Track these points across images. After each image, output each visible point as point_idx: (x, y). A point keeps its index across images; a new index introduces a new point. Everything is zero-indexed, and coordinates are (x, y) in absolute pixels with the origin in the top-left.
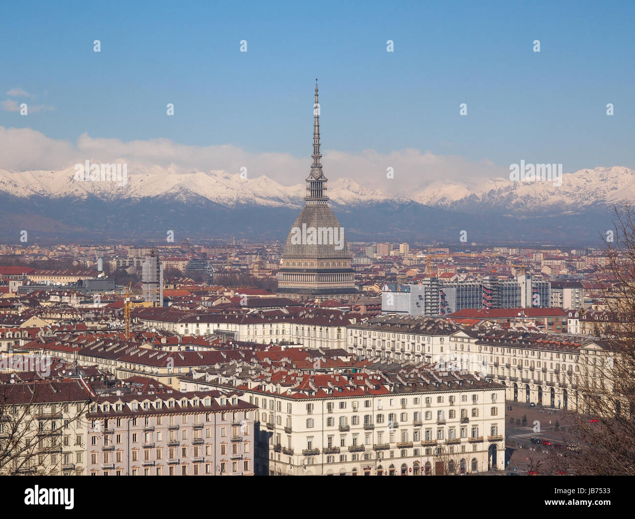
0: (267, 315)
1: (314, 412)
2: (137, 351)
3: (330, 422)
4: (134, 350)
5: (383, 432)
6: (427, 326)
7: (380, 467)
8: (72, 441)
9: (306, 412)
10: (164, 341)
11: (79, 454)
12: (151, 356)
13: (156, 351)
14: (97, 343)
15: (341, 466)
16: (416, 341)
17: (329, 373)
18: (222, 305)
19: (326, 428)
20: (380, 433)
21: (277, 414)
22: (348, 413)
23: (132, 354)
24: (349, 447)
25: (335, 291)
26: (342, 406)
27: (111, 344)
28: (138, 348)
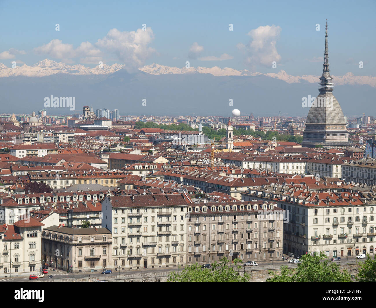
0: (295, 157)
1: (318, 214)
2: (218, 177)
3: (328, 220)
4: (216, 177)
5: (359, 227)
7: (357, 247)
8: (178, 228)
9: (314, 214)
10: (234, 171)
11: (182, 235)
12: (225, 180)
14: (195, 172)
15: (334, 246)
17: (328, 192)
18: (270, 151)
19: (325, 224)
20: (357, 227)
21: (297, 215)
22: (339, 215)
23: (215, 179)
24: (339, 235)
25: (336, 144)
26: (335, 211)
27: (203, 173)
28: (218, 176)
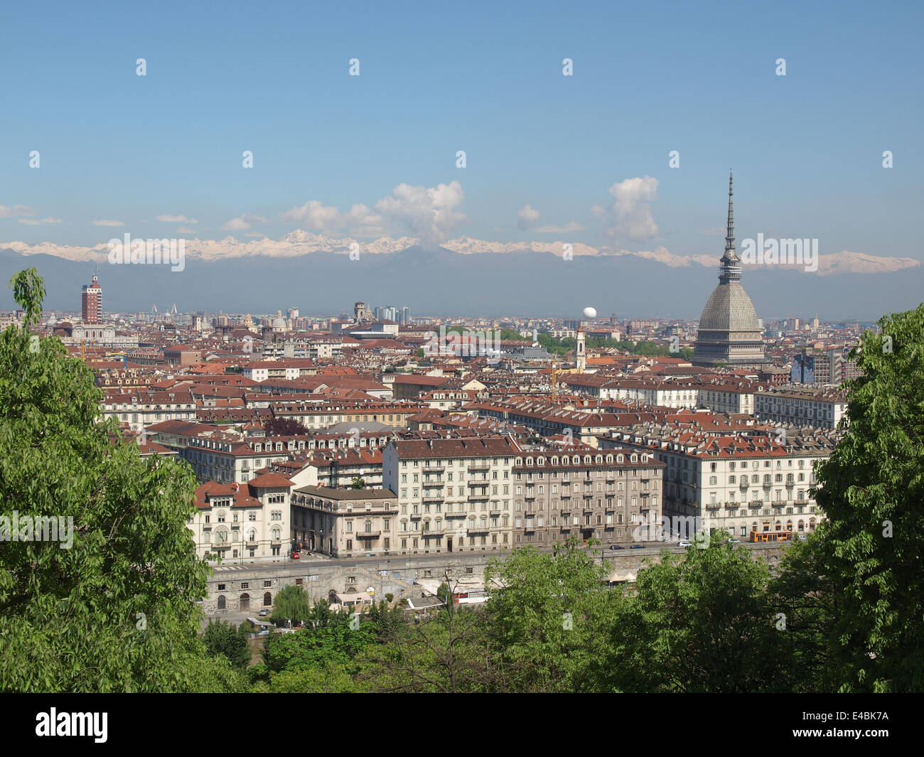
0: (682, 382)
1: (717, 470)
2: (561, 412)
3: (732, 479)
4: (559, 411)
5: (781, 490)
6: (828, 394)
7: (778, 522)
8: (501, 490)
9: (710, 470)
10: (586, 403)
11: (506, 502)
12: (573, 417)
13: (578, 413)
14: (527, 404)
15: (742, 520)
16: (818, 408)
17: (732, 436)
18: (642, 372)
19: (728, 485)
20: (779, 491)
21: (684, 471)
22: (749, 472)
23: (557, 415)
24: (749, 503)
25: (745, 361)
26: (744, 465)
27: (538, 406)
28: (562, 410)
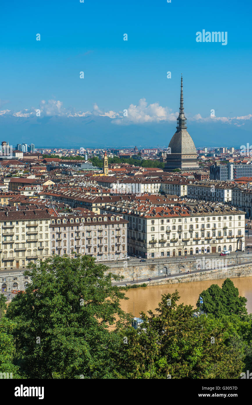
0: (153, 180)
1: (155, 224)
2: (84, 196)
3: (162, 228)
4: (83, 195)
5: (187, 233)
6: (222, 185)
7: (186, 249)
8: (44, 236)
9: (151, 224)
10: (99, 191)
11: (47, 242)
12: (89, 198)
13: (91, 196)
14: (68, 192)
15: (167, 248)
16: (217, 191)
17: (163, 206)
18: (138, 175)
19: (160, 231)
20: (186, 234)
21: (139, 224)
22: (171, 224)
23: (82, 197)
24: (171, 240)
26: (168, 221)
27: (73, 193)
28: (84, 195)
